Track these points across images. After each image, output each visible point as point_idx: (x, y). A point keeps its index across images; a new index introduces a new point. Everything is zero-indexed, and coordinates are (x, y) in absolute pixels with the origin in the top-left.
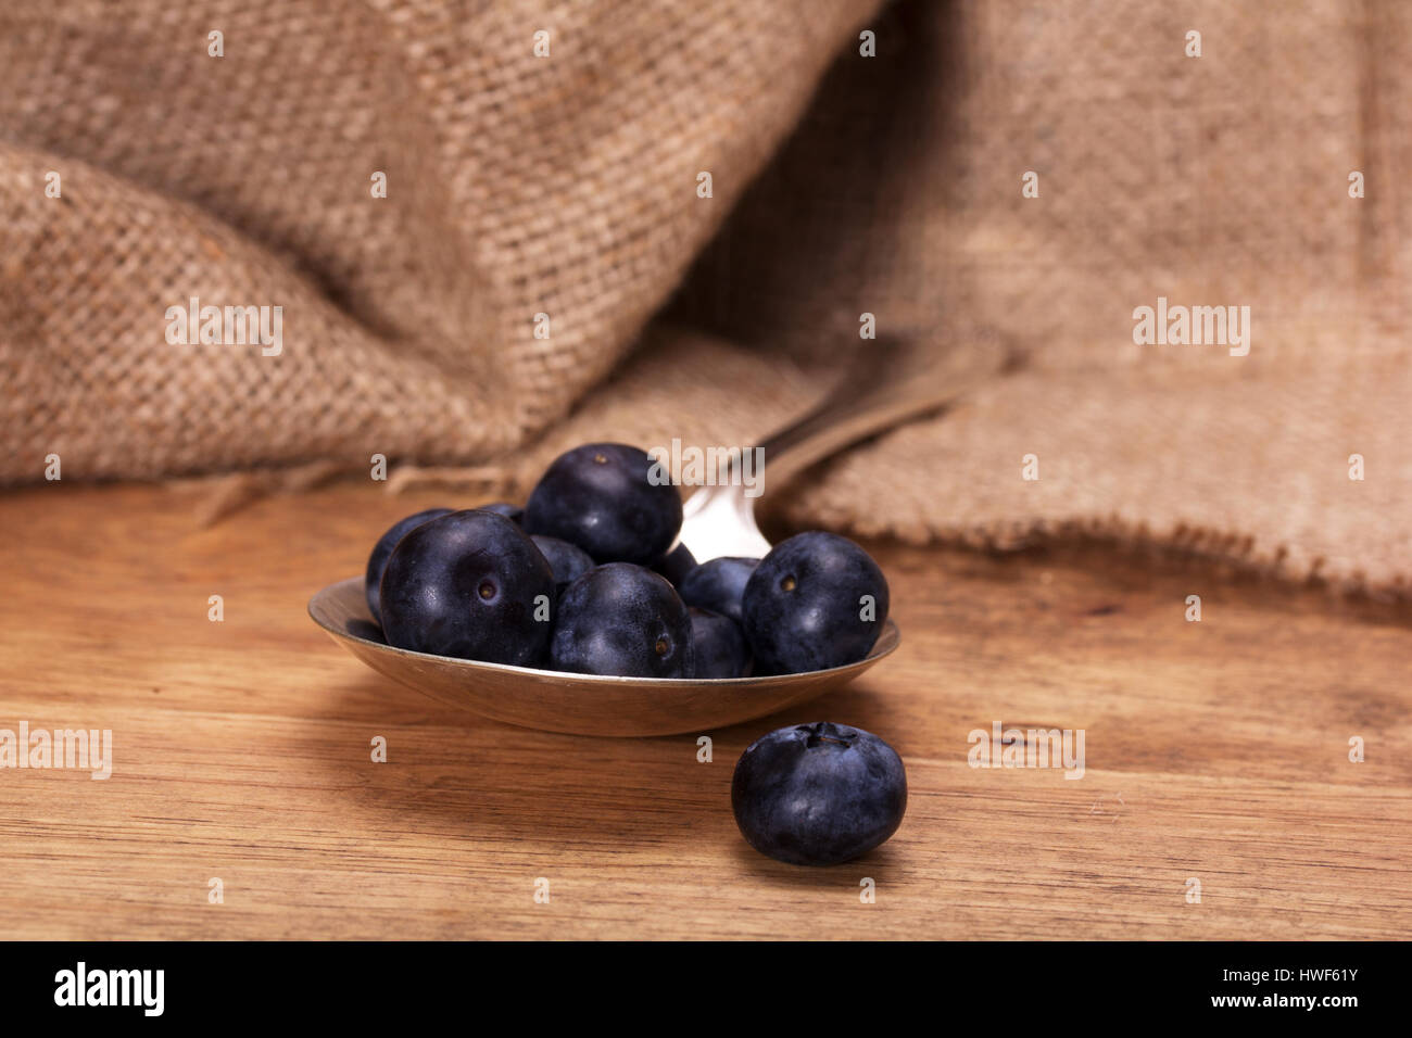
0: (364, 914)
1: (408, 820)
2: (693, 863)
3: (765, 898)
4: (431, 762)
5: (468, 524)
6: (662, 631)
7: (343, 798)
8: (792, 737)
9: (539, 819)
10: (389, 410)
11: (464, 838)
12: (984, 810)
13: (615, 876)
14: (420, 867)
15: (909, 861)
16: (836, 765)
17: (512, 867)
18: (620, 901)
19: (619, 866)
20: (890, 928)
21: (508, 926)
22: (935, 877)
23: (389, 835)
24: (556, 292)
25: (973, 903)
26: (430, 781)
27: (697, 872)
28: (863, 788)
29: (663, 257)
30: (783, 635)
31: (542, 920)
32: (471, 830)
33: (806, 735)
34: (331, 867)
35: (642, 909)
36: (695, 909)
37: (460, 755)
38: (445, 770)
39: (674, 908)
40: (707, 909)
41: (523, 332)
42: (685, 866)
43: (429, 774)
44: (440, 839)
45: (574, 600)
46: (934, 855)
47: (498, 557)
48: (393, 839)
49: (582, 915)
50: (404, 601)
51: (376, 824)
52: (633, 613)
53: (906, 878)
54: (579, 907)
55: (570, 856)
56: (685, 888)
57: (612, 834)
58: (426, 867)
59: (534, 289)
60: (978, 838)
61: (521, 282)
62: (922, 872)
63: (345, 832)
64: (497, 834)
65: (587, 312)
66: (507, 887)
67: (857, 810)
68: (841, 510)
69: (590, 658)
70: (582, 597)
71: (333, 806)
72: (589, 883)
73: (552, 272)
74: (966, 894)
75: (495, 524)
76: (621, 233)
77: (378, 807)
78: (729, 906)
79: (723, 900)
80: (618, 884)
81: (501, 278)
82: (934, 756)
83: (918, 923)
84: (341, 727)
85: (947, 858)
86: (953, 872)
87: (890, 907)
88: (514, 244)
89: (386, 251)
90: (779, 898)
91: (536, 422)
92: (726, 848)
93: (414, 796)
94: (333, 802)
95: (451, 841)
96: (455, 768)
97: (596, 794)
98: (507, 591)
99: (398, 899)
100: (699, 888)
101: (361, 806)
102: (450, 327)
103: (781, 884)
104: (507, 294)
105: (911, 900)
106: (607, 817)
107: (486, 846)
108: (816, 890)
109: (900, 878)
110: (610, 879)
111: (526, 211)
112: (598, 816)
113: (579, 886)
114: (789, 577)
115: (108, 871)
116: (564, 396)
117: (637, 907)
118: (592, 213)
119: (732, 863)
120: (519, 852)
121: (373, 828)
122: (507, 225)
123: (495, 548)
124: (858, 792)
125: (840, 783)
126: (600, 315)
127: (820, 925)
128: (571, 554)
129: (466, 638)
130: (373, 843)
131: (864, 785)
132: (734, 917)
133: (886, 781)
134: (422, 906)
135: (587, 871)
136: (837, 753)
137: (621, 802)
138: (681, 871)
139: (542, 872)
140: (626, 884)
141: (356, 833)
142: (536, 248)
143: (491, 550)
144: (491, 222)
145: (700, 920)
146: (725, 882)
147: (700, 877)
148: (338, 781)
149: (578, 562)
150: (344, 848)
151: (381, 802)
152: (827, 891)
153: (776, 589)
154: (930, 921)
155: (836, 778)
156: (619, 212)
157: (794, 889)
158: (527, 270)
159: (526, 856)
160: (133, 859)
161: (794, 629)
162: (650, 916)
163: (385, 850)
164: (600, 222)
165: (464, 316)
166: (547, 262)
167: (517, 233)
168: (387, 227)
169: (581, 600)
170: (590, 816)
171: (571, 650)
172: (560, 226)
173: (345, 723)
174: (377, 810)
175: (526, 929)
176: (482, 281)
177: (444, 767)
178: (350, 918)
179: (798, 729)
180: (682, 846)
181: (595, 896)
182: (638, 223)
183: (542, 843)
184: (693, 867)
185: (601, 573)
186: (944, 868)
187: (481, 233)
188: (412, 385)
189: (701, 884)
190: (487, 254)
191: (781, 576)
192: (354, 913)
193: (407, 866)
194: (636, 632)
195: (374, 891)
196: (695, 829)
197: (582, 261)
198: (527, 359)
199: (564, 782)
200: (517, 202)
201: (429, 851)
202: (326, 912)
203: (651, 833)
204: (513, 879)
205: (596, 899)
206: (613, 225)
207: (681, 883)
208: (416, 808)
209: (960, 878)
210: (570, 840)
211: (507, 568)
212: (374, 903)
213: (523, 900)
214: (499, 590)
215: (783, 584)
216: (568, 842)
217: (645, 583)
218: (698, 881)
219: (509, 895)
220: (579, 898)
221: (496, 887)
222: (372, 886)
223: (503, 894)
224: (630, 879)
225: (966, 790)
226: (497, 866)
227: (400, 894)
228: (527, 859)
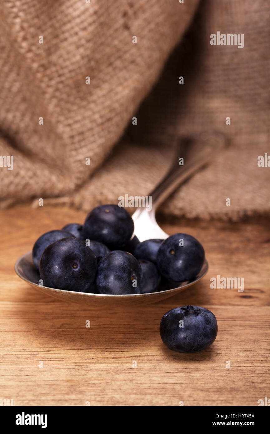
0: (42, 383)
1: (53, 342)
2: (148, 354)
3: (173, 367)
4: (58, 318)
5: (67, 243)
6: (133, 274)
7: (31, 335)
8: (179, 312)
9: (96, 339)
10: (32, 182)
11: (72, 349)
12: (240, 326)
13: (124, 361)
14: (59, 362)
15: (219, 349)
16: (195, 322)
17: (89, 360)
18: (126, 372)
19: (124, 357)
20: (216, 378)
21: (91, 385)
22: (228, 355)
23: (47, 349)
24: (84, 139)
25: (242, 365)
26: (58, 326)
27: (150, 358)
28: (204, 329)
29: (117, 125)
30: (171, 270)
31: (101, 381)
32: (74, 345)
33: (184, 311)
34: (29, 364)
35: (134, 375)
36: (151, 374)
37: (67, 314)
38: (63, 321)
39: (144, 374)
40: (155, 374)
41: (74, 153)
42: (146, 356)
43: (58, 323)
44: (65, 350)
45: (103, 265)
46: (226, 345)
47: (78, 255)
48: (49, 351)
49: (114, 379)
50: (48, 271)
51: (43, 345)
52: (123, 269)
53: (219, 356)
54: (113, 376)
55: (108, 354)
56: (147, 365)
57: (120, 344)
58: (61, 362)
59: (77, 139)
60: (239, 337)
61: (72, 137)
62: (223, 353)
63: (33, 349)
64: (83, 347)
65: (94, 146)
66: (88, 369)
67: (203, 336)
68: (181, 209)
69: (110, 285)
70: (106, 264)
71: (28, 338)
72: (116, 365)
73: (82, 133)
74: (239, 361)
75: (76, 243)
76: (104, 119)
77: (43, 338)
78: (162, 371)
79: (160, 369)
80: (125, 365)
81: (66, 136)
83: (225, 375)
84: (27, 305)
85: (231, 347)
86: (234, 353)
87: (215, 368)
88: (69, 125)
89: (27, 126)
90: (178, 367)
91: (79, 182)
92: (159, 347)
93: (54, 332)
94: (28, 337)
95: (69, 351)
96: (66, 319)
97: (113, 328)
98: (81, 265)
99: (52, 376)
100: (151, 365)
101: (37, 338)
102: (49, 150)
103: (178, 361)
104: (67, 141)
105: (221, 365)
106: (119, 337)
107: (80, 352)
108: (190, 363)
109: (217, 356)
110: (122, 363)
111: (73, 114)
112: (115, 337)
113: (112, 367)
114: (172, 250)
116: (88, 173)
117: (132, 374)
118: (94, 113)
119: (161, 353)
120: (91, 354)
121: (42, 346)
122: (67, 119)
123: (77, 252)
124: (202, 331)
125: (196, 328)
126: (99, 146)
127: (193, 378)
128: (100, 246)
129: (69, 282)
130: (42, 353)
131: (204, 328)
132: (164, 376)
133: (211, 326)
134: (61, 379)
135: (114, 360)
136: (195, 317)
137: (122, 330)
138: (145, 358)
139: (99, 362)
140: (127, 365)
141: (37, 349)
142: (77, 126)
143: (75, 252)
144: (62, 118)
145: (153, 379)
146: (160, 362)
147: (151, 360)
148: (28, 327)
149: (103, 249)
150: (33, 356)
151: (44, 335)
152: (194, 363)
153: (168, 254)
154: (229, 373)
155: (195, 326)
156: (103, 112)
157: (183, 363)
158: (74, 133)
159: (93, 355)
161: (175, 268)
162: (137, 378)
163: (47, 356)
164: (97, 116)
165: (54, 148)
166: (80, 130)
167: (70, 121)
168: (27, 119)
169: (106, 265)
170: (112, 337)
171: (103, 282)
172: (84, 118)
173: (28, 303)
174: (42, 339)
175: (97, 386)
176: (59, 137)
177: (63, 320)
178: (39, 386)
179: (181, 309)
180: (144, 347)
181: (118, 371)
182: (109, 115)
183: (98, 350)
184: (148, 356)
185: (112, 255)
186: (231, 351)
187: (58, 122)
188: (39, 172)
189: (152, 363)
190: (61, 128)
191: (169, 250)
192: (39, 383)
193: (54, 362)
194: (124, 275)
195: (45, 373)
196: (147, 340)
197: (91, 129)
198: (76, 161)
199: (102, 323)
200: (69, 111)
201: (62, 355)
202: (30, 383)
203: (133, 343)
204: (89, 365)
205: (118, 372)
206: (101, 117)
207: (145, 363)
208: (54, 337)
209: (236, 355)
210: (107, 347)
211: (81, 258)
212: (46, 378)
213: (94, 374)
214: (79, 266)
215: (170, 252)
216: (107, 348)
217: (126, 258)
218: (150, 362)
219: (89, 372)
220: (113, 372)
221: (85, 369)
222: (44, 371)
223: (87, 372)
224: (129, 363)
225: (234, 318)
226: (84, 360)
227: (53, 374)
228: (94, 356)
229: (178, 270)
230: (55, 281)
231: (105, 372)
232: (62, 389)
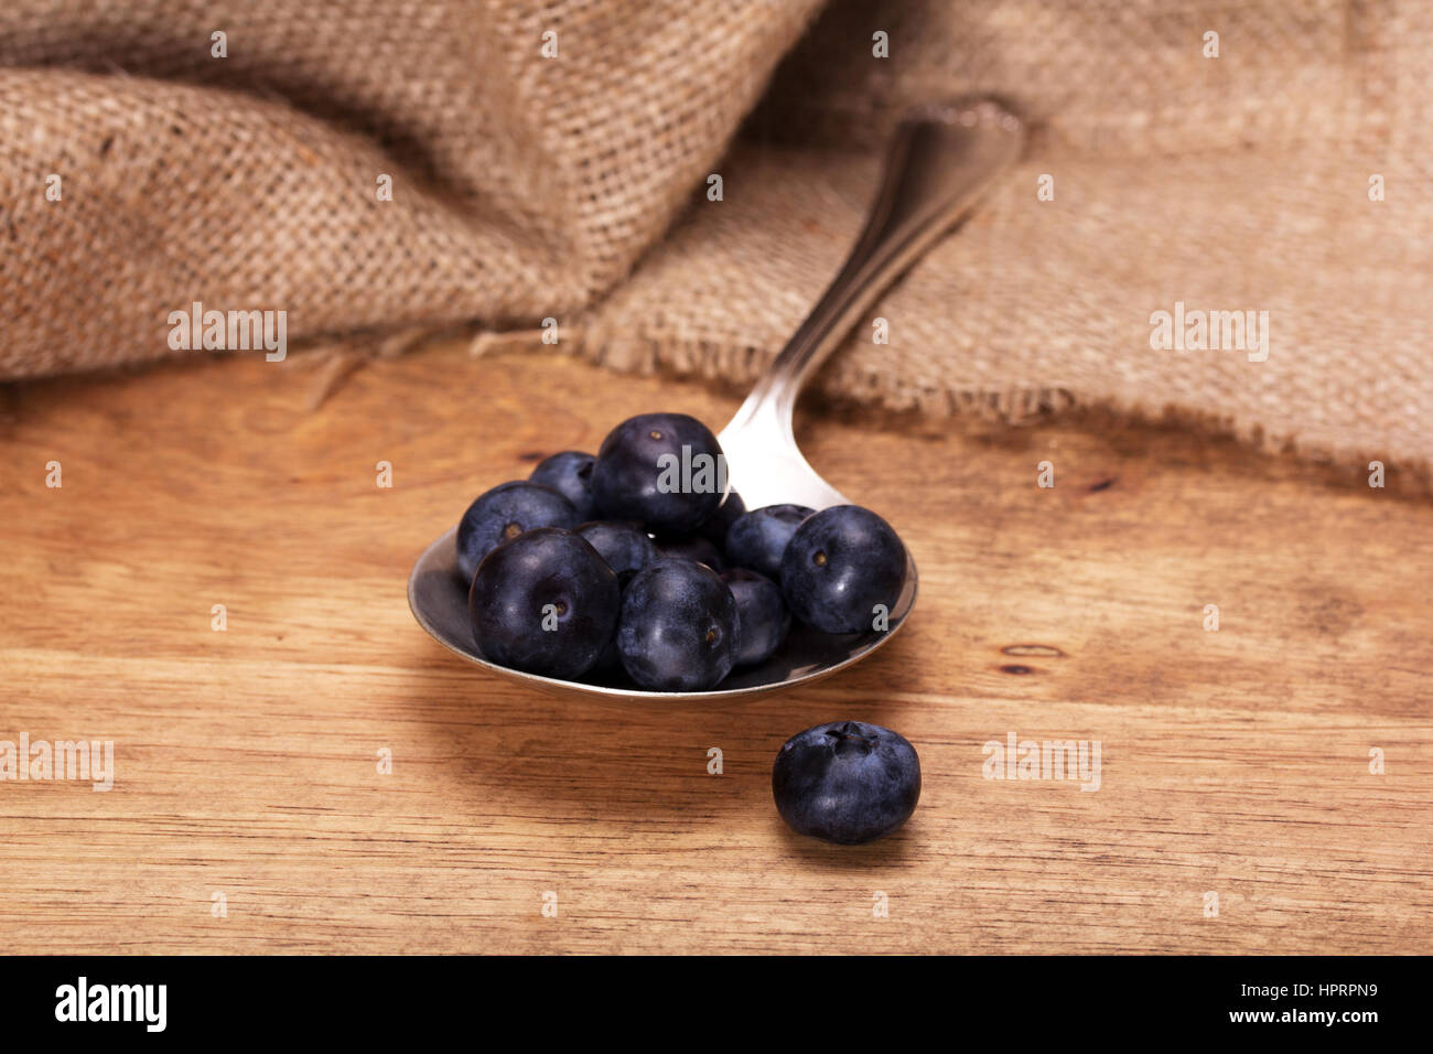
0: (465, 923)
1: (499, 799)
2: (741, 844)
3: (801, 886)
4: (516, 722)
5: (541, 548)
6: (711, 624)
7: (445, 774)
8: (822, 741)
9: (610, 793)
11: (548, 820)
13: (675, 863)
14: (511, 860)
15: (924, 832)
16: (860, 771)
17: (589, 856)
18: (680, 895)
19: (679, 850)
20: (906, 920)
21: (586, 933)
22: (946, 851)
23: (484, 820)
24: (616, 171)
25: (978, 884)
26: (516, 747)
27: (746, 855)
28: (883, 791)
29: (711, 135)
31: (614, 922)
32: (553, 810)
33: (834, 740)
34: (435, 864)
35: (698, 904)
36: (743, 903)
37: (541, 711)
38: (531, 732)
39: (725, 903)
40: (753, 903)
41: (588, 207)
42: (734, 848)
43: (517, 736)
44: (527, 822)
45: (635, 601)
46: (944, 823)
47: (569, 579)
48: (488, 825)
49: (648, 916)
50: (489, 621)
51: (473, 806)
52: (686, 614)
53: (922, 854)
54: (645, 905)
55: (637, 840)
56: (735, 876)
57: (673, 809)
58: (518, 860)
59: (595, 170)
60: (982, 799)
61: (585, 163)
62: (934, 846)
63: (447, 818)
64: (575, 815)
65: (645, 188)
66: (585, 883)
67: (878, 809)
69: (650, 653)
70: (641, 599)
71: (436, 783)
72: (654, 874)
73: (612, 153)
74: (971, 872)
75: (565, 546)
76: (673, 117)
77: (474, 783)
78: (770, 897)
79: (766, 891)
80: (679, 874)
81: (565, 161)
82: (949, 691)
83: (930, 912)
84: (439, 678)
85: (956, 827)
86: (962, 846)
87: (907, 892)
88: (577, 132)
89: (461, 119)
90: (814, 886)
91: (601, 286)
92: (770, 823)
93: (504, 766)
94: (436, 779)
95: (540, 826)
96: (538, 728)
97: (658, 757)
98: (576, 610)
99: (491, 903)
100: (746, 876)
101: (459, 783)
102: (521, 187)
103: (816, 867)
104: (573, 176)
105: (924, 882)
106: (669, 787)
107: (567, 830)
108: (844, 874)
109: (915, 855)
110: (671, 868)
111: (586, 103)
112: (661, 787)
113: (646, 878)
114: (820, 553)
115: (250, 878)
116: (625, 261)
117: (694, 903)
118: (645, 101)
119: (774, 842)
120: (594, 837)
121: (471, 811)
122: (570, 116)
123: (566, 571)
124: (878, 795)
125: (864, 787)
126: (655, 190)
127: (848, 919)
128: (632, 541)
129: (544, 650)
130: (471, 830)
131: (883, 789)
132: (775, 912)
133: (902, 782)
134: (513, 912)
135: (651, 858)
136: (860, 759)
137: (679, 767)
138: (730, 854)
139: (614, 862)
140: (685, 874)
141: (457, 818)
142: (599, 133)
143: (562, 573)
144: (555, 114)
145: (747, 918)
146: (768, 867)
147: (746, 861)
148: (438, 750)
149: (639, 549)
150: (447, 839)
151: (477, 777)
152: (856, 874)
153: (809, 563)
154: (940, 908)
155: (859, 782)
156: (669, 99)
157: (827, 872)
158: (588, 153)
159: (600, 841)
160: (268, 862)
162: (704, 914)
163: (483, 840)
164: (653, 108)
165: (534, 182)
166: (606, 145)
167: (579, 122)
168: (462, 100)
169: (641, 601)
170: (653, 787)
171: (634, 645)
172: (617, 114)
173: (444, 674)
174: (473, 787)
175: (602, 935)
176: (547, 161)
177: (529, 728)
178: (455, 930)
179: (827, 733)
180: (733, 821)
181: (658, 891)
182: (686, 107)
183: (613, 825)
184: (741, 848)
185: (658, 575)
186: (953, 840)
187: (547, 123)
188: (489, 260)
189: (747, 871)
190: (552, 140)
191: (812, 553)
192: (457, 922)
193: (500, 859)
194: (689, 630)
195: (473, 893)
196: (743, 799)
197: (639, 142)
198: (592, 231)
199: (631, 743)
200: (578, 96)
201: (519, 839)
202: (434, 922)
203: (706, 806)
204: (589, 872)
205: (659, 895)
206: (664, 111)
207: (731, 870)
208: (505, 783)
209: (966, 852)
210: (637, 819)
211: (576, 588)
212: (474, 908)
213: (597, 899)
214: (570, 608)
215: (815, 558)
216: (635, 822)
217: (697, 583)
218: (743, 866)
219: (587, 893)
220: (645, 894)
221: (576, 883)
222: (471, 887)
223: (581, 891)
224: (688, 867)
225: (975, 737)
226: (576, 856)
227: (494, 896)
228: (600, 846)
229: (833, 607)
230: (507, 646)
231: (624, 895)
232: (512, 941)
